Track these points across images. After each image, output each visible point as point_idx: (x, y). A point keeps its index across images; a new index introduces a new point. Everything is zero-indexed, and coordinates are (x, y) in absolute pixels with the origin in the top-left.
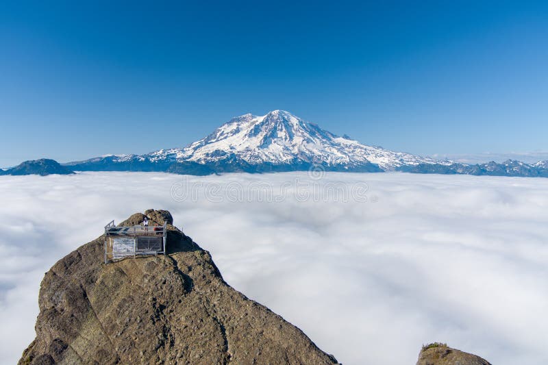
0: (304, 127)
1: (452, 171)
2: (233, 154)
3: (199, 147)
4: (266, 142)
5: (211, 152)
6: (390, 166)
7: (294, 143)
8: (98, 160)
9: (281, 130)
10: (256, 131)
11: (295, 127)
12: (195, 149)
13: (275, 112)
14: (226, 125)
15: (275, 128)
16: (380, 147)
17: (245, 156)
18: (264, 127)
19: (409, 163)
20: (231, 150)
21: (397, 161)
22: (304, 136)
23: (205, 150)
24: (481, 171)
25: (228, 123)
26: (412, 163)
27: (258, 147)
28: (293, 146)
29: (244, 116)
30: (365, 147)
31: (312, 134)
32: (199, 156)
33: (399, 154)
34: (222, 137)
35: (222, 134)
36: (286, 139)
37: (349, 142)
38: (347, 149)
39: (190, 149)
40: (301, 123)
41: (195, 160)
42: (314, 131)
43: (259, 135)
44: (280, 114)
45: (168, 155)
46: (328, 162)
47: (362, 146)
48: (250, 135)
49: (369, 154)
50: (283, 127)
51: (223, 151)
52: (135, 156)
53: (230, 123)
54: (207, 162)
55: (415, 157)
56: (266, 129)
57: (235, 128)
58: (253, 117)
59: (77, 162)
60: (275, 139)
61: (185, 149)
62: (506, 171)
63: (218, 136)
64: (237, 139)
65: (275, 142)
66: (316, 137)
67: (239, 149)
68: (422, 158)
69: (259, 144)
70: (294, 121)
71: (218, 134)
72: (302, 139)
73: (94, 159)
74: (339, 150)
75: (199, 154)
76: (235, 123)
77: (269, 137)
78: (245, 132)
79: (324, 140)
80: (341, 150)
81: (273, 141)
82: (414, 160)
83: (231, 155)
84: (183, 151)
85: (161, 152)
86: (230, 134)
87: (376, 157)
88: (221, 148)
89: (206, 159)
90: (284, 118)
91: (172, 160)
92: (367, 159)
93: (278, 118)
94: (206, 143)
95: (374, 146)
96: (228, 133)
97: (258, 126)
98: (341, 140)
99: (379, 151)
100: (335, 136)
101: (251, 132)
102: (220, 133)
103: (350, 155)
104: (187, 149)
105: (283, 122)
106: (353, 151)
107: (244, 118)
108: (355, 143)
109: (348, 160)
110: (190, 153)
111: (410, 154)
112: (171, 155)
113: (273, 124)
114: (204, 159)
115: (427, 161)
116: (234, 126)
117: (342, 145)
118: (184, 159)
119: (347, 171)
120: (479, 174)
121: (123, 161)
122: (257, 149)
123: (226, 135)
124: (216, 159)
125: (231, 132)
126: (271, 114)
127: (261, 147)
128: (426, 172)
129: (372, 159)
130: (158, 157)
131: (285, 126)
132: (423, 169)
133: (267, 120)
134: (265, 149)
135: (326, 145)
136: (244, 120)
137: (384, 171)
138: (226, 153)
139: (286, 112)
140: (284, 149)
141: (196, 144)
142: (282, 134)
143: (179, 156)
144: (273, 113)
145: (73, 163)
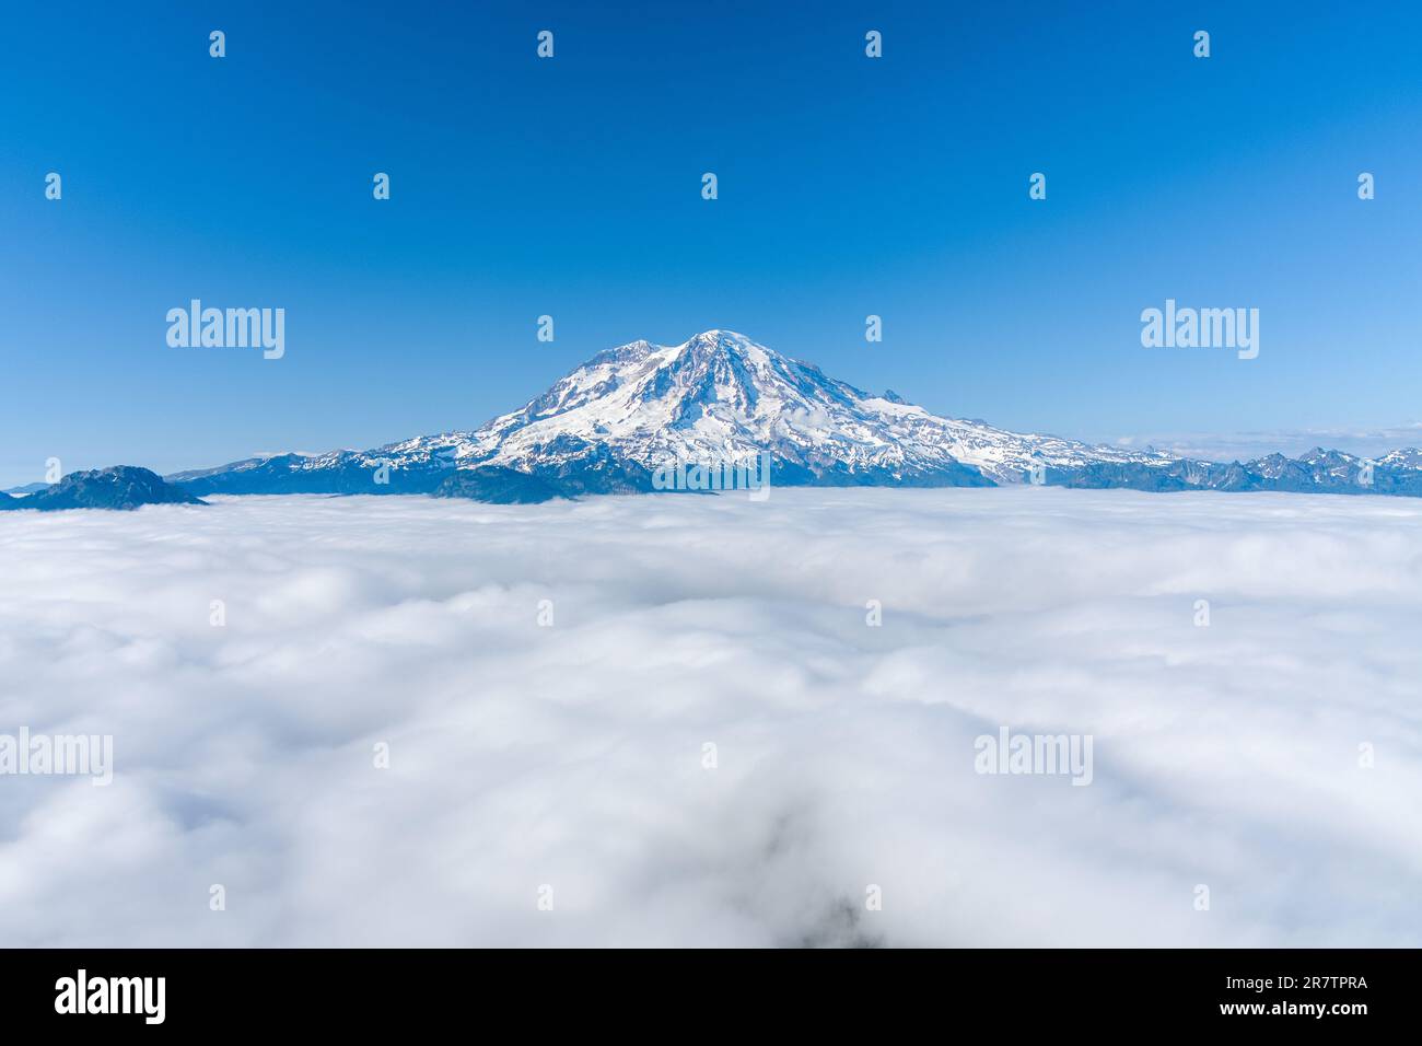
0: (783, 373)
1: (1172, 479)
2: (605, 445)
3: (513, 428)
4: (687, 414)
5: (547, 441)
6: (1008, 471)
7: (758, 414)
8: (252, 466)
9: (726, 382)
10: (661, 384)
11: (762, 373)
12: (505, 434)
13: (709, 336)
14: (582, 372)
15: (710, 377)
16: (980, 422)
17: (635, 451)
18: (681, 373)
19: (1058, 461)
20: (599, 436)
21: (1026, 456)
22: (784, 397)
23: (528, 435)
24: (1249, 479)
25: (587, 365)
26: (1065, 462)
27: (667, 426)
28: (758, 422)
29: (629, 346)
30: (942, 422)
31: (806, 390)
32: (514, 451)
33: (1029, 438)
34: (574, 403)
35: (571, 395)
36: (739, 404)
37: (899, 410)
38: (895, 428)
39: (491, 433)
40: (776, 362)
41: (506, 463)
42: (810, 381)
43: (669, 395)
44: (720, 340)
45: (434, 451)
46: (848, 461)
47: (934, 419)
48: (645, 397)
49: (953, 440)
50: (731, 376)
51: (577, 439)
52: (346, 454)
53: (592, 365)
54: (538, 468)
55: (1070, 446)
56: (686, 379)
57: (606, 378)
58: (651, 350)
59: (197, 472)
60: (712, 406)
61: (477, 435)
62: (1312, 478)
63: (561, 400)
64: (613, 407)
65: (710, 413)
66: (817, 398)
67: (619, 431)
68: (1089, 448)
69: (669, 419)
70: (758, 356)
71: (563, 394)
72: (779, 404)
73: (241, 463)
74: (875, 431)
75: (516, 446)
76: (606, 366)
77: (697, 399)
78: (633, 388)
79: (836, 406)
80: (880, 430)
81: (705, 410)
82: (1068, 452)
83: (598, 448)
84: (472, 439)
85: (416, 442)
86: (593, 395)
87: (971, 447)
88: (572, 431)
89: (534, 460)
90: (731, 351)
91: (444, 464)
92: (948, 451)
93: (718, 352)
94: (533, 418)
95: (964, 420)
96: (587, 393)
97: (665, 371)
98: (879, 405)
99: (978, 431)
100: (862, 395)
101: (647, 388)
102: (566, 391)
103: (905, 442)
104: (484, 434)
105: (731, 361)
106: (910, 435)
107: (629, 352)
108: (916, 411)
109: (900, 455)
110: (490, 445)
111: (1057, 437)
112: (442, 450)
113: (703, 365)
114: (530, 461)
115: (1102, 455)
116: (603, 374)
117: (883, 417)
118: (476, 460)
119: (899, 484)
120: (1246, 488)
121: (316, 466)
122: (665, 432)
123: (582, 397)
124: (560, 459)
125: (596, 389)
126: (697, 342)
127: (675, 425)
128: (1106, 485)
129: (961, 453)
130: (409, 456)
131: (737, 372)
132: (1099, 477)
133: (688, 357)
134: (686, 431)
135: (842, 419)
136: (629, 356)
137: (996, 485)
138: (585, 444)
139: (737, 336)
140: (734, 431)
141: (507, 419)
142: (727, 392)
143: (462, 452)
144: (702, 337)
145: (186, 473)
